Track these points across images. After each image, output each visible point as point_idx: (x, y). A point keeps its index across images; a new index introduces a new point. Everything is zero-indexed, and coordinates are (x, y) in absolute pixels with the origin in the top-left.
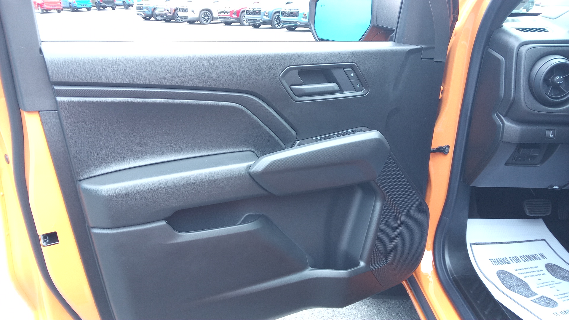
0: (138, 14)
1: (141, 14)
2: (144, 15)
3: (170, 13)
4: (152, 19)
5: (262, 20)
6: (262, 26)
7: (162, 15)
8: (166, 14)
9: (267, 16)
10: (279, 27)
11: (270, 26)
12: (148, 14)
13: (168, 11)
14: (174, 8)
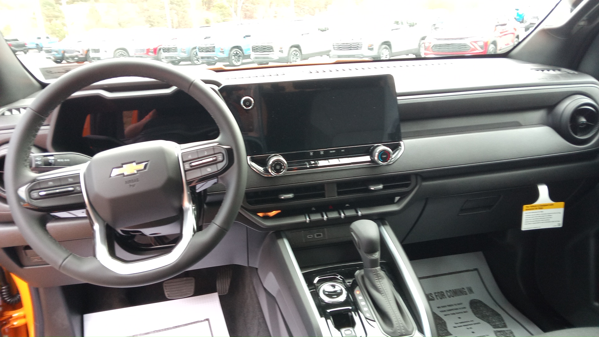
0: (47, 58)
1: (50, 58)
2: (53, 58)
3: (82, 55)
4: (64, 62)
5: (180, 57)
6: (182, 63)
7: (73, 58)
8: (77, 56)
9: (185, 52)
10: (199, 63)
11: (190, 63)
12: (58, 57)
13: (79, 52)
14: (86, 49)
